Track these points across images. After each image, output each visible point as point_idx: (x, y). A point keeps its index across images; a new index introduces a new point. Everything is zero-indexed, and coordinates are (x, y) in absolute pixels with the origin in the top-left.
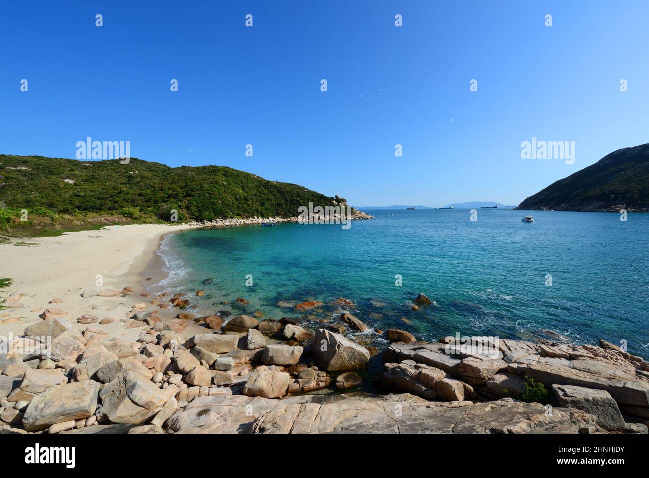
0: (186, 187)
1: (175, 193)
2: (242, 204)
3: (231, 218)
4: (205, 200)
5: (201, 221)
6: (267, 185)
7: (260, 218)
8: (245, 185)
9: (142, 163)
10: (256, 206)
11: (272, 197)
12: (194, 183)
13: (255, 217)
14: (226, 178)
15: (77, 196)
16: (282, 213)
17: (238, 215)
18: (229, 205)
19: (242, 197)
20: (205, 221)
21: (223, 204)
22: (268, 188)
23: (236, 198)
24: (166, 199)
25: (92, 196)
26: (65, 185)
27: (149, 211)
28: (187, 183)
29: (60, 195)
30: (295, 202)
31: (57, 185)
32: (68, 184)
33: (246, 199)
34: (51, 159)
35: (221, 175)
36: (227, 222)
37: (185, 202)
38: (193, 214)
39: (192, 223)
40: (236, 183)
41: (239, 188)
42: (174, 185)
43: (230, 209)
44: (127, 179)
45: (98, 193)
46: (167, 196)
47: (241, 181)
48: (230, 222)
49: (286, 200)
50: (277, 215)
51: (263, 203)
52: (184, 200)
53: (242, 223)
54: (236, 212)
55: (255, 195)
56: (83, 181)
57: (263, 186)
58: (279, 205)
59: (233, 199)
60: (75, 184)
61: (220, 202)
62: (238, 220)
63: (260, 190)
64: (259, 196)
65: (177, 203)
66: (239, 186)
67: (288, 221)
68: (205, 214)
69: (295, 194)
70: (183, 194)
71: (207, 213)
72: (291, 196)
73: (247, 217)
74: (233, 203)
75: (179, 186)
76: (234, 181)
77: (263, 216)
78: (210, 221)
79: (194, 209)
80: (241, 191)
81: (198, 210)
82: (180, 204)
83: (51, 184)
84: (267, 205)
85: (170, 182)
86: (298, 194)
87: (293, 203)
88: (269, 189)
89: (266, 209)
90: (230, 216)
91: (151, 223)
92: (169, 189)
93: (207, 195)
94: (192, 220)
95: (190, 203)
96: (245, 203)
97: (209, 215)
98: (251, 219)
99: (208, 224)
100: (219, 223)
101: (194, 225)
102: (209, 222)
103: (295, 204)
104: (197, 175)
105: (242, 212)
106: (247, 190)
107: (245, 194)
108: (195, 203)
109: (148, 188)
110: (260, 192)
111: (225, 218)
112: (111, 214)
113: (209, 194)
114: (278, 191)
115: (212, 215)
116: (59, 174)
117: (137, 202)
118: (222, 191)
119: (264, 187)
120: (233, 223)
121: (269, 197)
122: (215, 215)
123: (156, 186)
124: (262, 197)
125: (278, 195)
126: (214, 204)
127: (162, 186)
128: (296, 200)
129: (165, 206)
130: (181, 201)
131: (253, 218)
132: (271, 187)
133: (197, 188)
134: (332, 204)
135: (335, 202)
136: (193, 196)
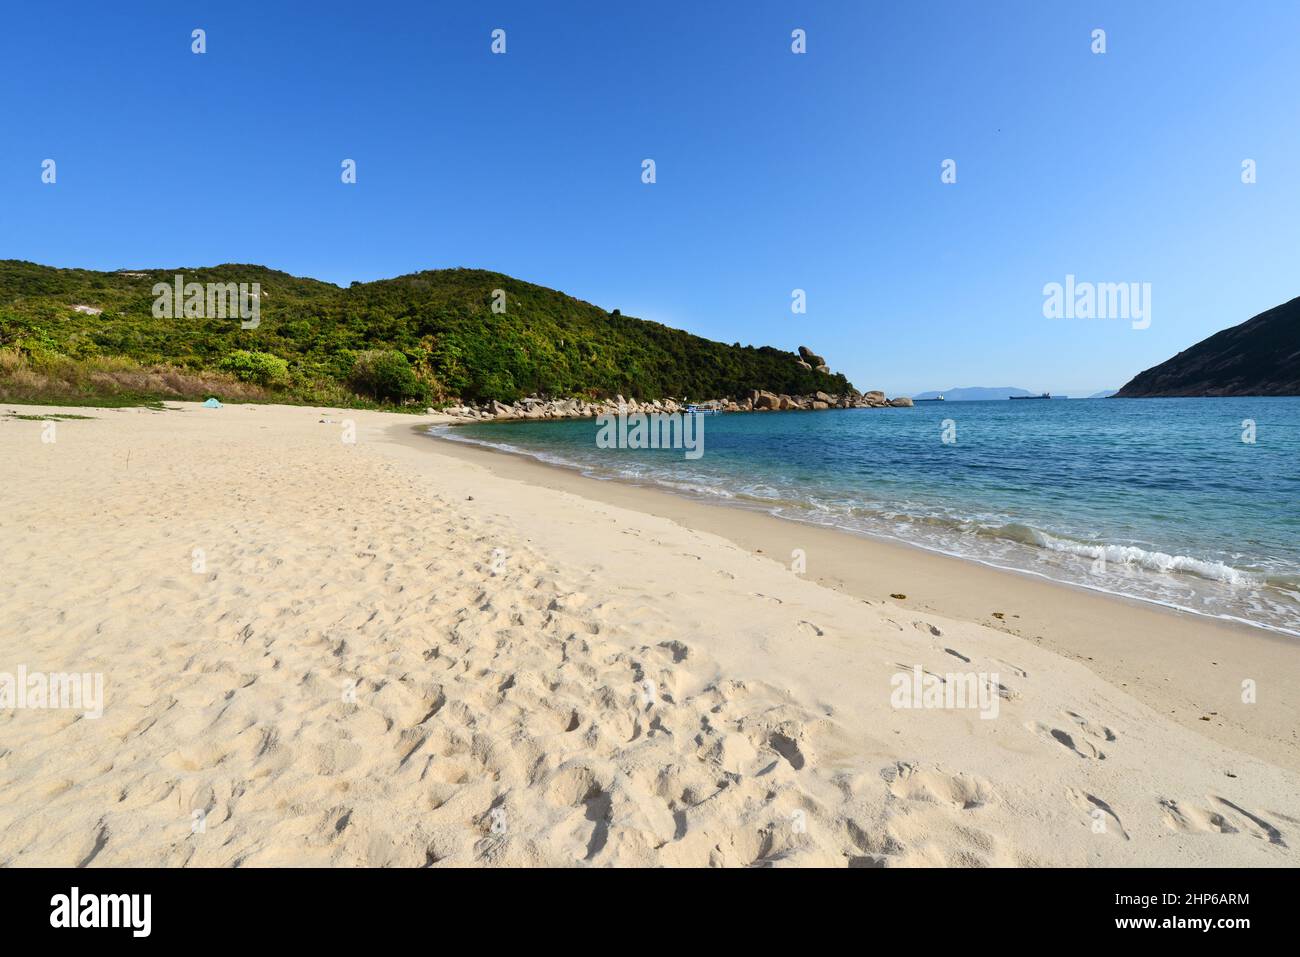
1: (384, 327)
2: (578, 361)
3: (564, 396)
4: (481, 343)
5: (483, 405)
7: (631, 400)
13: (620, 398)
16: (678, 389)
17: (577, 389)
19: (571, 341)
20: (495, 403)
21: (532, 356)
22: (621, 326)
23: (557, 344)
27: (317, 370)
30: (703, 361)
33: (582, 348)
36: (556, 409)
37: (423, 347)
38: (453, 382)
48: (563, 407)
49: (675, 355)
50: (668, 393)
52: (420, 341)
54: (571, 380)
55: (598, 341)
57: (607, 323)
58: (664, 368)
63: (603, 331)
68: (492, 382)
70: (410, 327)
71: (496, 380)
73: (600, 397)
77: (637, 396)
78: (509, 402)
79: (453, 367)
81: (468, 369)
82: (409, 351)
88: (625, 331)
90: (558, 391)
91: (332, 404)
94: (454, 401)
95: (441, 349)
96: (583, 358)
97: (502, 388)
98: (610, 402)
99: (505, 412)
100: (535, 410)
101: (465, 413)
102: (507, 407)
103: (704, 367)
107: (576, 337)
108: (457, 352)
111: (545, 396)
114: (648, 333)
115: (511, 386)
120: (572, 412)
122: (517, 386)
126: (510, 354)
128: (705, 358)
129: (369, 355)
130: (411, 344)
131: (616, 400)
132: (626, 323)
133: (448, 312)
134: (800, 369)
135: (803, 363)
136: (443, 330)
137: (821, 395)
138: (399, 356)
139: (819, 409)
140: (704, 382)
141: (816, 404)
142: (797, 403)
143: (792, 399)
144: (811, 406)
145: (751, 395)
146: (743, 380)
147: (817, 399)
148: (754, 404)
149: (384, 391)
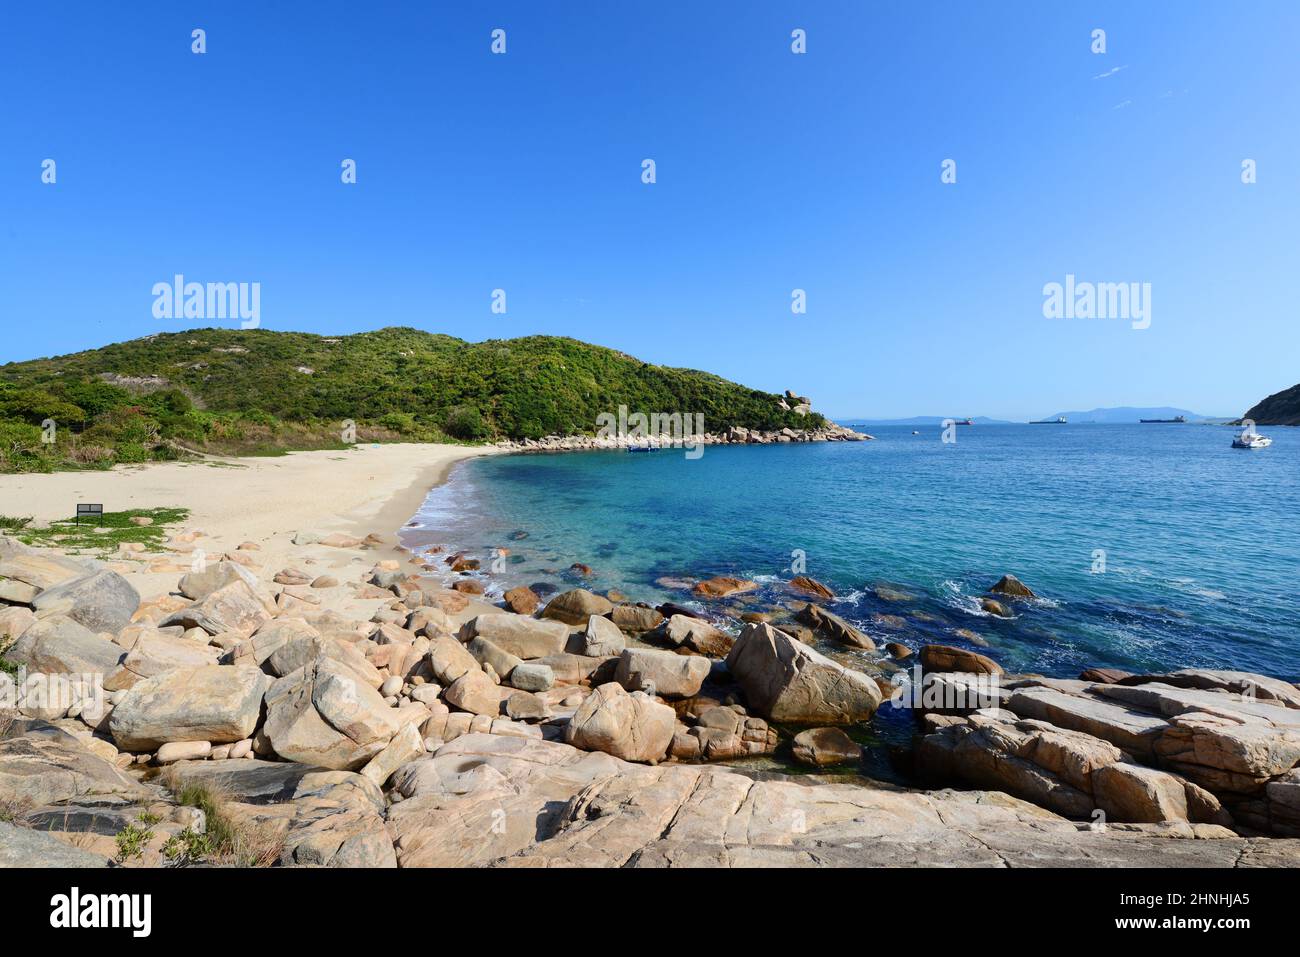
0: (493, 375)
1: (474, 387)
2: (595, 409)
3: (575, 434)
4: (527, 400)
5: (519, 441)
6: (644, 372)
8: (601, 371)
9: (422, 337)
11: (653, 395)
12: (507, 368)
14: (567, 359)
15: (317, 395)
17: (589, 427)
18: (570, 410)
19: (595, 394)
20: (526, 439)
21: (559, 407)
22: (645, 377)
23: (584, 396)
24: (459, 399)
25: (340, 395)
26: (298, 377)
27: (429, 420)
28: (495, 369)
29: (289, 393)
30: (699, 404)
31: (286, 376)
32: (303, 375)
33: (602, 398)
34: (279, 334)
35: (558, 353)
36: (567, 443)
37: (491, 403)
38: (504, 427)
39: (503, 443)
40: (584, 368)
41: (590, 377)
42: (473, 372)
43: (572, 417)
44: (396, 366)
45: (348, 389)
46: (460, 393)
47: (594, 365)
48: (572, 441)
49: (682, 401)
51: (636, 407)
52: (490, 400)
53: (595, 445)
54: (584, 423)
55: (620, 391)
56: (325, 369)
57: (636, 374)
59: (578, 397)
60: (314, 376)
61: (555, 403)
62: (587, 439)
63: (630, 381)
64: (628, 392)
65: (477, 405)
66: (591, 374)
68: (527, 426)
69: (699, 388)
70: (488, 388)
71: (530, 425)
72: (692, 392)
74: (578, 407)
75: (482, 375)
76: (582, 364)
78: (536, 439)
79: (506, 416)
80: (593, 383)
81: (515, 418)
82: (482, 407)
83: (277, 375)
84: (645, 410)
85: (466, 368)
86: (706, 387)
87: (696, 406)
88: (648, 380)
90: (572, 430)
91: (433, 441)
92: (465, 380)
93: (530, 391)
94: (503, 437)
95: (501, 405)
96: (600, 406)
97: (534, 429)
99: (532, 445)
100: (552, 443)
101: (507, 447)
102: (533, 442)
104: (513, 353)
105: (594, 423)
106: (605, 380)
107: (602, 389)
108: (509, 406)
109: (428, 379)
110: (630, 386)
111: (562, 433)
112: (367, 423)
113: (534, 387)
114: (665, 382)
115: (540, 428)
116: (290, 357)
117: (412, 404)
118: (557, 383)
119: (638, 374)
120: (577, 445)
121: (649, 395)
122: (544, 429)
123: (442, 374)
124: (634, 396)
125: (666, 392)
126: (543, 407)
127: (452, 376)
128: (702, 401)
129: (457, 411)
130: (484, 402)
132: (651, 374)
133: (513, 377)
134: (778, 409)
135: (784, 404)
136: (505, 392)
137: (787, 431)
138: (473, 411)
139: (783, 442)
141: (781, 438)
142: (765, 437)
143: (761, 434)
144: (776, 440)
145: (728, 431)
146: (726, 418)
147: (782, 434)
148: (728, 438)
149: (463, 433)
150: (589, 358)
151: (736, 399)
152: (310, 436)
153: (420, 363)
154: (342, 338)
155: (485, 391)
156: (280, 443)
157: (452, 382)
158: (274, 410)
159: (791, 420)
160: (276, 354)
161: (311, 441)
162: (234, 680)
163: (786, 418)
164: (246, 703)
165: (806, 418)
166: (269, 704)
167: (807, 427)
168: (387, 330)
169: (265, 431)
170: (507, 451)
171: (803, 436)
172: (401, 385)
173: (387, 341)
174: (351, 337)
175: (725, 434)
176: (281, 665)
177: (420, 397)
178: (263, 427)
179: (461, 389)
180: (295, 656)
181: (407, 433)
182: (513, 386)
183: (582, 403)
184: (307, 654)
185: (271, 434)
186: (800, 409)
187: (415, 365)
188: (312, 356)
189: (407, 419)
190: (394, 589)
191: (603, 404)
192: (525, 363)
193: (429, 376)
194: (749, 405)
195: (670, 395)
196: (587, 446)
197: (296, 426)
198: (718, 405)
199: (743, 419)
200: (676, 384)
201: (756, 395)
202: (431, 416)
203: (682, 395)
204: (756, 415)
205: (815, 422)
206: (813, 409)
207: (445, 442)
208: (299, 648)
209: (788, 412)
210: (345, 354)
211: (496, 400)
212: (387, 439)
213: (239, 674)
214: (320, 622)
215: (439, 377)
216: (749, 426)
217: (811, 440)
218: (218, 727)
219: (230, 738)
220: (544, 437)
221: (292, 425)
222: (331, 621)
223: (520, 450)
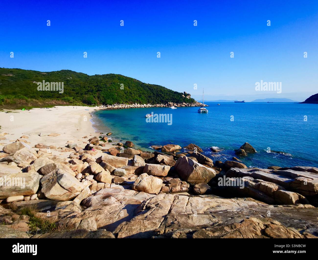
0: (97, 86)
1: (91, 89)
2: (128, 96)
3: (122, 104)
4: (108, 93)
5: (106, 105)
6: (143, 85)
7: (138, 104)
8: (130, 85)
9: (74, 73)
10: (137, 97)
11: (146, 92)
12: (101, 84)
13: (136, 103)
14: (119, 81)
16: (152, 102)
17: (126, 102)
18: (121, 96)
19: (129, 92)
20: (108, 105)
21: (118, 95)
22: (143, 87)
23: (125, 92)
24: (87, 93)
28: (98, 84)
32: (35, 84)
33: (130, 93)
35: (117, 79)
36: (120, 106)
38: (101, 101)
39: (101, 106)
40: (125, 84)
42: (91, 85)
43: (122, 98)
44: (66, 82)
46: (87, 91)
47: (128, 83)
48: (122, 106)
49: (154, 94)
50: (149, 102)
51: (140, 96)
52: (97, 93)
53: (129, 107)
54: (125, 100)
57: (140, 86)
58: (150, 97)
61: (116, 94)
62: (126, 105)
64: (138, 91)
65: (93, 95)
66: (127, 86)
67: (155, 106)
68: (108, 101)
69: (159, 90)
71: (109, 101)
72: (157, 92)
73: (131, 104)
74: (123, 95)
75: (94, 85)
76: (124, 83)
77: (140, 103)
78: (111, 105)
79: (102, 98)
80: (128, 88)
81: (104, 98)
82: (94, 95)
83: (26, 84)
84: (143, 96)
85: (89, 83)
86: (161, 90)
87: (158, 96)
89: (142, 99)
90: (122, 102)
91: (79, 105)
92: (88, 87)
93: (109, 90)
94: (101, 104)
95: (100, 95)
96: (130, 95)
97: (110, 102)
98: (134, 104)
99: (110, 107)
100: (116, 106)
101: (102, 107)
102: (110, 106)
103: (159, 97)
104: (103, 79)
105: (128, 100)
106: (131, 88)
107: (130, 90)
108: (103, 95)
109: (77, 86)
110: (139, 89)
111: (119, 103)
112: (58, 100)
113: (110, 89)
114: (149, 88)
115: (112, 101)
117: (72, 94)
118: (117, 88)
120: (123, 107)
121: (144, 92)
123: (81, 85)
124: (140, 92)
125: (149, 91)
126: (113, 95)
127: (84, 85)
128: (160, 94)
129: (86, 96)
131: (135, 104)
132: (145, 86)
133: (103, 86)
134: (182, 97)
135: (183, 96)
136: (101, 91)
137: (184, 103)
138: (91, 96)
139: (183, 106)
140: (158, 100)
141: (182, 105)
142: (178, 105)
143: (177, 104)
144: (181, 106)
145: (167, 103)
146: (167, 99)
147: (183, 104)
148: (167, 105)
149: (88, 103)
150: (126, 81)
151: (170, 94)
152: (40, 103)
153: (74, 81)
154: (47, 72)
155: (95, 90)
156: (29, 105)
157: (84, 87)
158: (26, 95)
159: (185, 100)
160: (25, 77)
161: (40, 105)
162: (30, 177)
163: (184, 99)
164: (35, 183)
165: (189, 99)
166: (42, 183)
167: (190, 102)
168: (62, 71)
169: (24, 101)
170: (102, 108)
171: (188, 105)
172: (68, 88)
173: (63, 74)
174: (51, 72)
175: (167, 104)
176: (44, 172)
177: (75, 92)
178: (23, 100)
179: (87, 90)
180: (48, 169)
181: (71, 103)
182: (103, 89)
183: (124, 94)
184: (52, 168)
185: (26, 103)
186: (188, 97)
187: (72, 82)
188: (37, 78)
189: (71, 98)
190: (74, 148)
191: (131, 95)
192: (107, 82)
193: (77, 85)
194: (173, 95)
195: (150, 92)
196: (126, 107)
197: (34, 100)
198: (165, 95)
199: (172, 100)
200: (153, 89)
201: (176, 93)
202: (78, 98)
203: (154, 92)
204: (175, 98)
205: (192, 101)
206: (191, 97)
207: (83, 106)
208: (49, 166)
209: (184, 98)
210: (49, 78)
211: (98, 93)
212: (65, 104)
213: (31, 175)
214: (53, 159)
215: (80, 86)
216: (173, 102)
217: (191, 106)
218: (26, 191)
219: (30, 194)
220: (113, 104)
221: (33, 100)
222: (57, 158)
223: (106, 108)
